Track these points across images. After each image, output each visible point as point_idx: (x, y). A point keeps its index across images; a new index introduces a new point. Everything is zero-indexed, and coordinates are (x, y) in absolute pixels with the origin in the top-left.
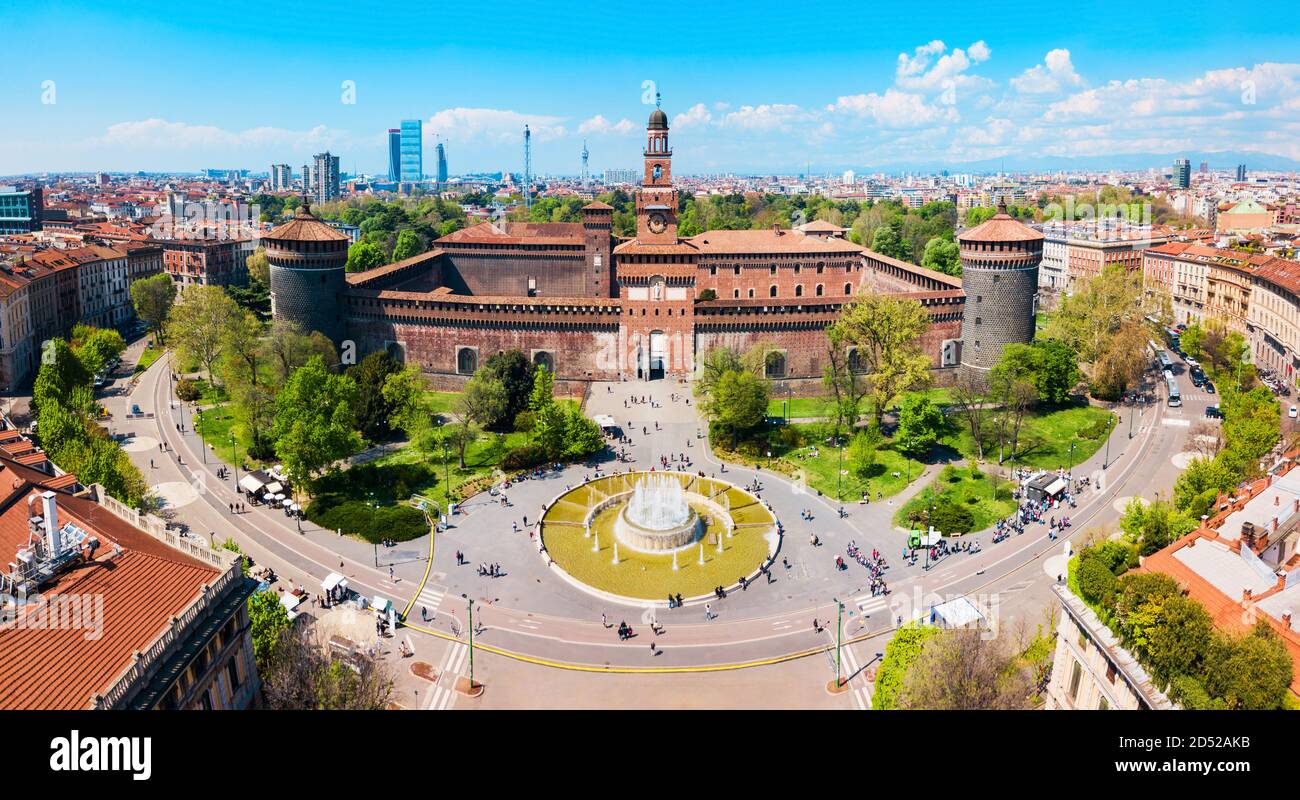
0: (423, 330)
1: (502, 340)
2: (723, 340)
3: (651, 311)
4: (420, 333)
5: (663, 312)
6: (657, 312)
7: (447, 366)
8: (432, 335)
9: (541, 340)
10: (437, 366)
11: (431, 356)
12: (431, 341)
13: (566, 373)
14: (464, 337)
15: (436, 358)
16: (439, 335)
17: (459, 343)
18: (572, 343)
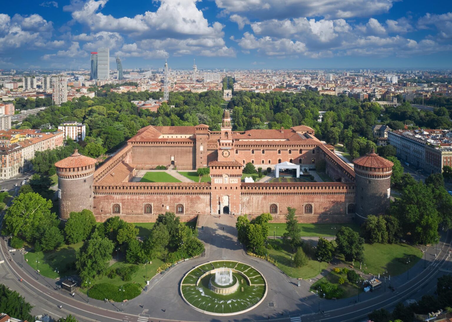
0: (129, 198)
1: (163, 200)
2: (253, 199)
3: (223, 187)
4: (128, 199)
5: (229, 188)
6: (226, 188)
7: (140, 212)
8: (133, 199)
9: (179, 200)
10: (135, 212)
11: (132, 208)
12: (133, 202)
13: (189, 212)
14: (147, 200)
15: (135, 209)
16: (136, 199)
17: (144, 202)
18: (192, 200)
